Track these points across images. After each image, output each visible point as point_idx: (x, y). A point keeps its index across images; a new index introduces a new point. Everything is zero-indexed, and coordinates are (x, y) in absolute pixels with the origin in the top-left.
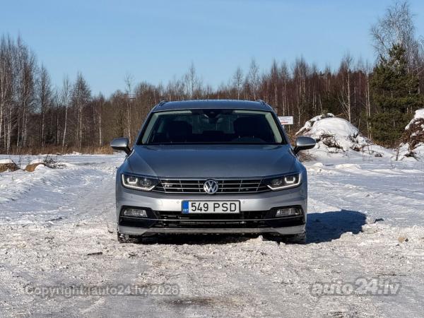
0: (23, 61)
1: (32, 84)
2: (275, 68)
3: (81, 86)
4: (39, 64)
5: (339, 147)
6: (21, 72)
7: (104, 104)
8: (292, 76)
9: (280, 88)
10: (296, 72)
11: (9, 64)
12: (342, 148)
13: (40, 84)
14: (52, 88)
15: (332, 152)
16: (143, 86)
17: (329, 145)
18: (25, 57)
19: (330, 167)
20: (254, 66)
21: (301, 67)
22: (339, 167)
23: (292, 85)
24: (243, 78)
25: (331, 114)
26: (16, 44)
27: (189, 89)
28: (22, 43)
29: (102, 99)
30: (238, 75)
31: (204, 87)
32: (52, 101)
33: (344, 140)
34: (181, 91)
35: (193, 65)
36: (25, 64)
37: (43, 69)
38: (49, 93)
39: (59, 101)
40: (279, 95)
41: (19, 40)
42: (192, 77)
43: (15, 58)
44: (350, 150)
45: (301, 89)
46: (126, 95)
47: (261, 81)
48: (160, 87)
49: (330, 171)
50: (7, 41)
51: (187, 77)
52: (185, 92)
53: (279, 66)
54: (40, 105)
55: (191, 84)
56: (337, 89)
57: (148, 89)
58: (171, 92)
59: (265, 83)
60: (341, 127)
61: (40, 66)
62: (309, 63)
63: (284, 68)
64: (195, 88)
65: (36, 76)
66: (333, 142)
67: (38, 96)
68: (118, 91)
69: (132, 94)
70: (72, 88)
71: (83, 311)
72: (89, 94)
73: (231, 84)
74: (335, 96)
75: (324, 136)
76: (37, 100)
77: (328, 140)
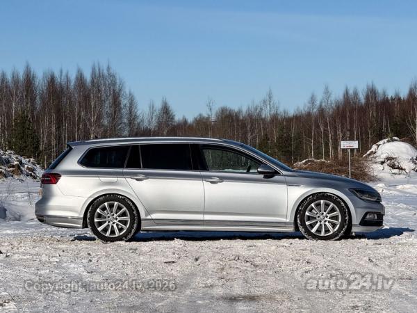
0: (112, 88)
1: (120, 109)
2: (347, 93)
3: (166, 110)
4: (127, 90)
5: (402, 169)
6: (110, 98)
7: (187, 126)
8: (363, 101)
9: (352, 112)
10: (367, 98)
11: (99, 91)
12: (405, 170)
13: (128, 109)
14: (139, 112)
15: (395, 174)
16: (223, 110)
17: (393, 167)
18: (114, 84)
19: (392, 188)
20: (327, 92)
21: (372, 93)
22: (399, 187)
23: (363, 110)
24: (318, 103)
25: (396, 138)
26: (105, 72)
27: (267, 113)
28: (111, 71)
29: (185, 122)
30: (313, 100)
31: (281, 110)
32: (139, 124)
33: (406, 162)
34: (259, 115)
35: (270, 91)
36: (114, 90)
37: (130, 95)
38: (136, 117)
39: (146, 124)
40: (351, 119)
41: (108, 68)
42: (270, 102)
43: (105, 85)
44: (412, 172)
45: (372, 113)
46: (208, 118)
47: (333, 105)
48: (240, 111)
49: (391, 192)
50: (97, 70)
51: (265, 102)
52: (263, 116)
53: (351, 92)
54: (127, 129)
55: (268, 108)
56: (405, 113)
57: (228, 113)
58: (250, 116)
59: (338, 107)
60: (404, 150)
61: (128, 93)
62: (379, 89)
63: (356, 94)
64: (272, 113)
65: (124, 102)
66: (397, 164)
67: (126, 120)
68: (200, 115)
69: (213, 118)
70: (157, 113)
71: (157, 305)
72: (173, 118)
73: (306, 109)
74: (404, 120)
75: (389, 159)
76: (125, 123)
77: (392, 163)
